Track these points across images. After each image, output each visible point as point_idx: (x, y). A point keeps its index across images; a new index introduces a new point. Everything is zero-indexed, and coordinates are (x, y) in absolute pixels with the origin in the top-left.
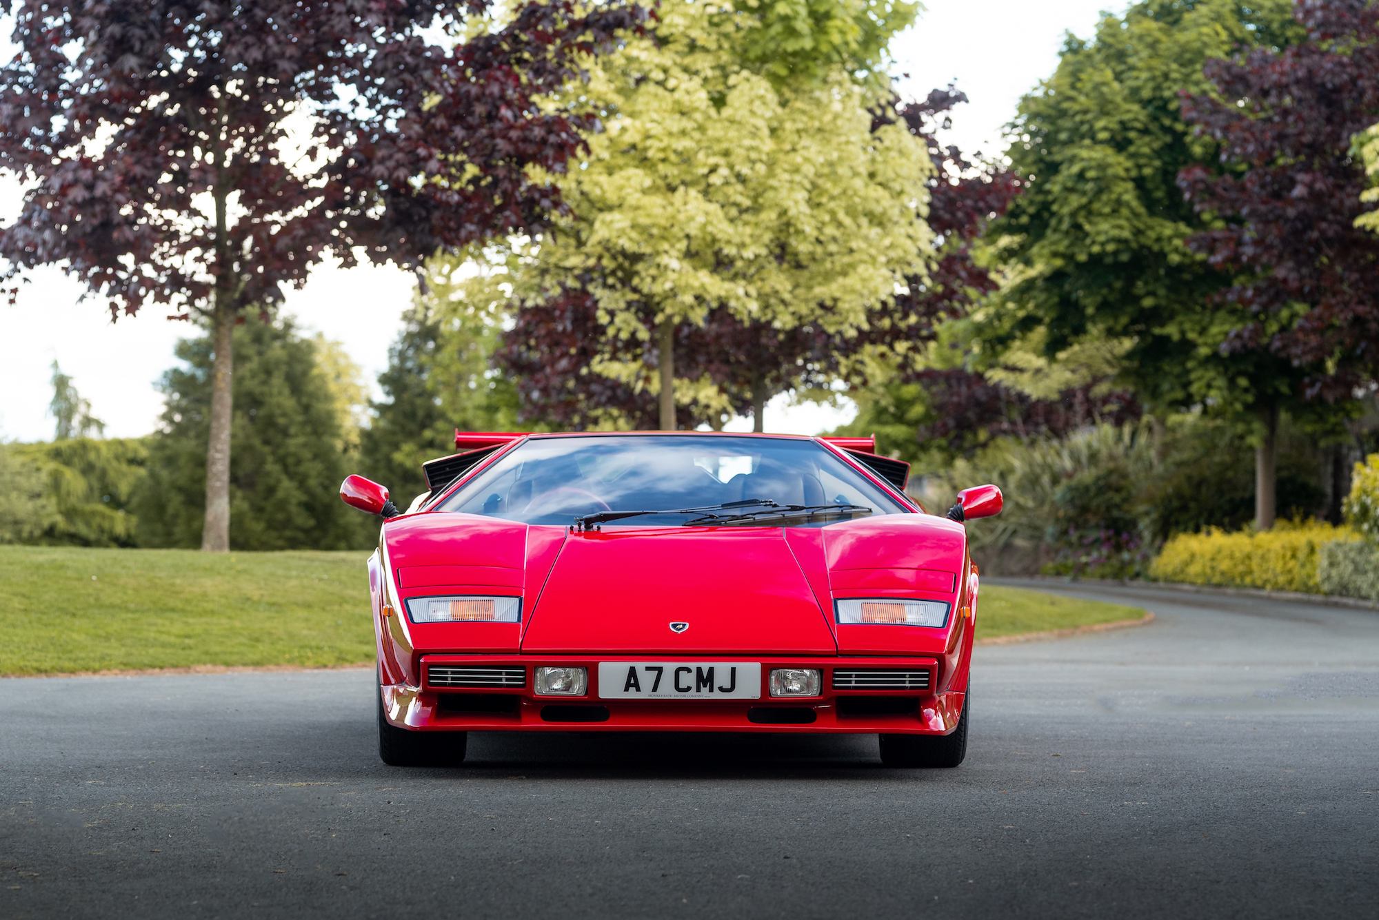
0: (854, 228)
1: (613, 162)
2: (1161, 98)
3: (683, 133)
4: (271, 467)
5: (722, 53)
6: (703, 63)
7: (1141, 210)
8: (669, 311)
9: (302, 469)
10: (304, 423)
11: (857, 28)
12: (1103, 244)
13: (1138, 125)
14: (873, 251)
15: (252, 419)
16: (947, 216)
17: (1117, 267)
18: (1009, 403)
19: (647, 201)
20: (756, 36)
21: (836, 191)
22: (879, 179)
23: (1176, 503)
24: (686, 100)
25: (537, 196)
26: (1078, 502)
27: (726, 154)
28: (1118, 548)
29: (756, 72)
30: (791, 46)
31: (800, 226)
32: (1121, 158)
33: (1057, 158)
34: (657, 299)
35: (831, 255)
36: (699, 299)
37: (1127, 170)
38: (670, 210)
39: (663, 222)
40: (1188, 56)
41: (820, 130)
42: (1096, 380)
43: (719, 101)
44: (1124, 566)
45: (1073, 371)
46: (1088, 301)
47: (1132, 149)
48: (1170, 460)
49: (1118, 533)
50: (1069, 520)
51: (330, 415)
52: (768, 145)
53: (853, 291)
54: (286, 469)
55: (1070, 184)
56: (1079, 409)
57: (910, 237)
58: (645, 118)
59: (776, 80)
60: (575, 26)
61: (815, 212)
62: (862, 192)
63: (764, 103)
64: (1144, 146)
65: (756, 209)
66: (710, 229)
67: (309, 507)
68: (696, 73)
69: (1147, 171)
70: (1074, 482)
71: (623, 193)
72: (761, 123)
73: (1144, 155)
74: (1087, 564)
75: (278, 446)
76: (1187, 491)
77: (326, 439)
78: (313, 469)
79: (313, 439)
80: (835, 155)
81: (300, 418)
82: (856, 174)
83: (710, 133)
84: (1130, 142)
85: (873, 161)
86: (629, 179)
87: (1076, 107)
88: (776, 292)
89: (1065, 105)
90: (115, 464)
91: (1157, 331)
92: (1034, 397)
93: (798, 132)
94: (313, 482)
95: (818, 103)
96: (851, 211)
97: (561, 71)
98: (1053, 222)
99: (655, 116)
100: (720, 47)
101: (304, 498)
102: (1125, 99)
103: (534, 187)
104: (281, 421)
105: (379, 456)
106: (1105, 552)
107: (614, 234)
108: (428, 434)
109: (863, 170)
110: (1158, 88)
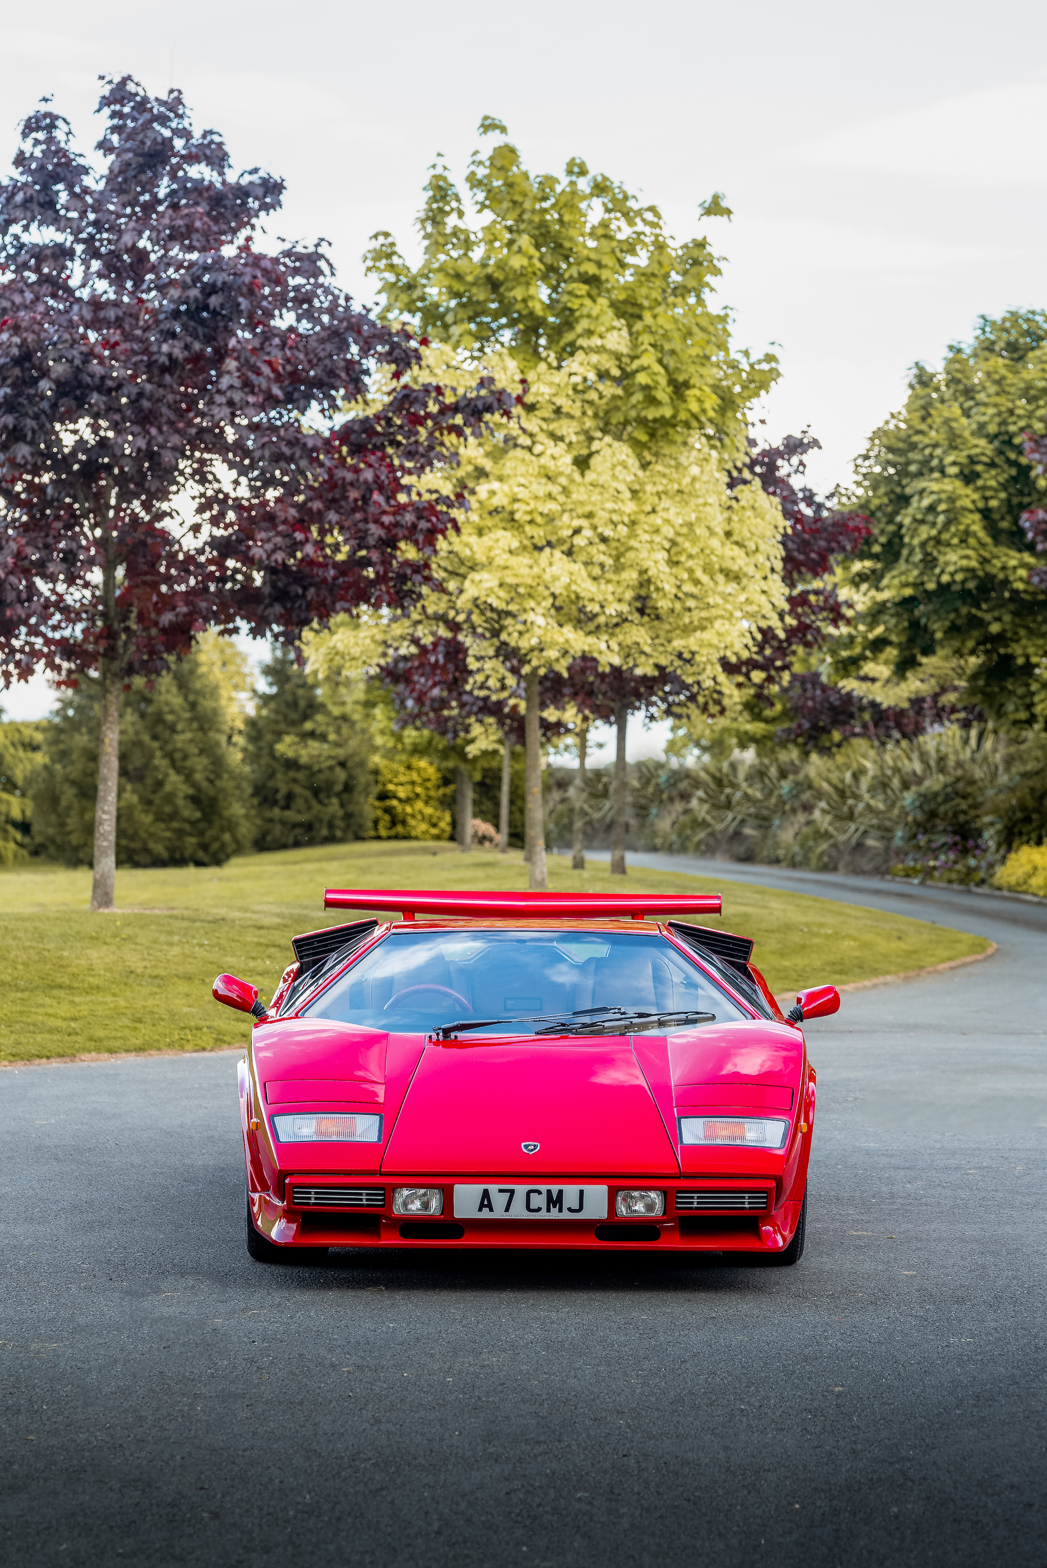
0: (712, 584)
1: (482, 524)
2: (1007, 433)
3: (550, 496)
4: (160, 761)
5: (586, 419)
6: (568, 429)
7: (988, 540)
8: (535, 663)
9: (188, 763)
10: (191, 720)
11: (714, 397)
12: (952, 574)
13: (984, 459)
14: (729, 607)
15: (143, 715)
16: (801, 557)
17: (965, 594)
18: (862, 709)
19: (514, 561)
20: (619, 403)
21: (694, 551)
22: (735, 538)
23: (1019, 815)
24: (551, 464)
25: (409, 571)
26: (926, 808)
27: (590, 516)
28: (965, 852)
29: (619, 438)
30: (651, 413)
31: (659, 584)
32: (968, 491)
33: (908, 491)
34: (523, 652)
35: (689, 610)
36: (565, 653)
37: (974, 502)
38: (536, 570)
39: (529, 581)
40: (1033, 392)
41: (680, 492)
42: (943, 690)
43: (582, 463)
44: (970, 871)
45: (922, 681)
46: (936, 626)
47: (980, 483)
48: (1014, 770)
49: (965, 837)
50: (917, 824)
51: (215, 712)
52: (630, 507)
53: (710, 645)
54: (173, 764)
55: (919, 517)
56: (929, 713)
57: (764, 592)
58: (512, 482)
59: (636, 445)
60: (445, 410)
61: (674, 570)
62: (719, 551)
63: (625, 467)
64: (991, 479)
65: (619, 568)
66: (574, 587)
67: (195, 800)
68: (561, 439)
69: (994, 503)
70: (923, 789)
71: (492, 554)
72: (622, 487)
73: (990, 488)
74: (934, 868)
75: (166, 742)
76: (1030, 803)
77: (212, 734)
78: (200, 764)
79: (200, 734)
80: (693, 517)
81: (187, 715)
82: (712, 533)
83: (574, 496)
84: (978, 475)
85: (729, 520)
86: (497, 541)
87: (926, 441)
88: (638, 644)
89: (916, 438)
90: (12, 750)
91: (1002, 651)
92: (884, 706)
93: (658, 494)
94: (198, 777)
95: (678, 466)
96: (708, 569)
97: (432, 454)
98: (905, 552)
99: (522, 481)
100: (584, 413)
101: (191, 791)
102: (973, 434)
103: (407, 563)
104: (170, 718)
105: (262, 744)
106: (952, 856)
107: (483, 593)
108: (308, 726)
109: (720, 531)
110: (1004, 423)
